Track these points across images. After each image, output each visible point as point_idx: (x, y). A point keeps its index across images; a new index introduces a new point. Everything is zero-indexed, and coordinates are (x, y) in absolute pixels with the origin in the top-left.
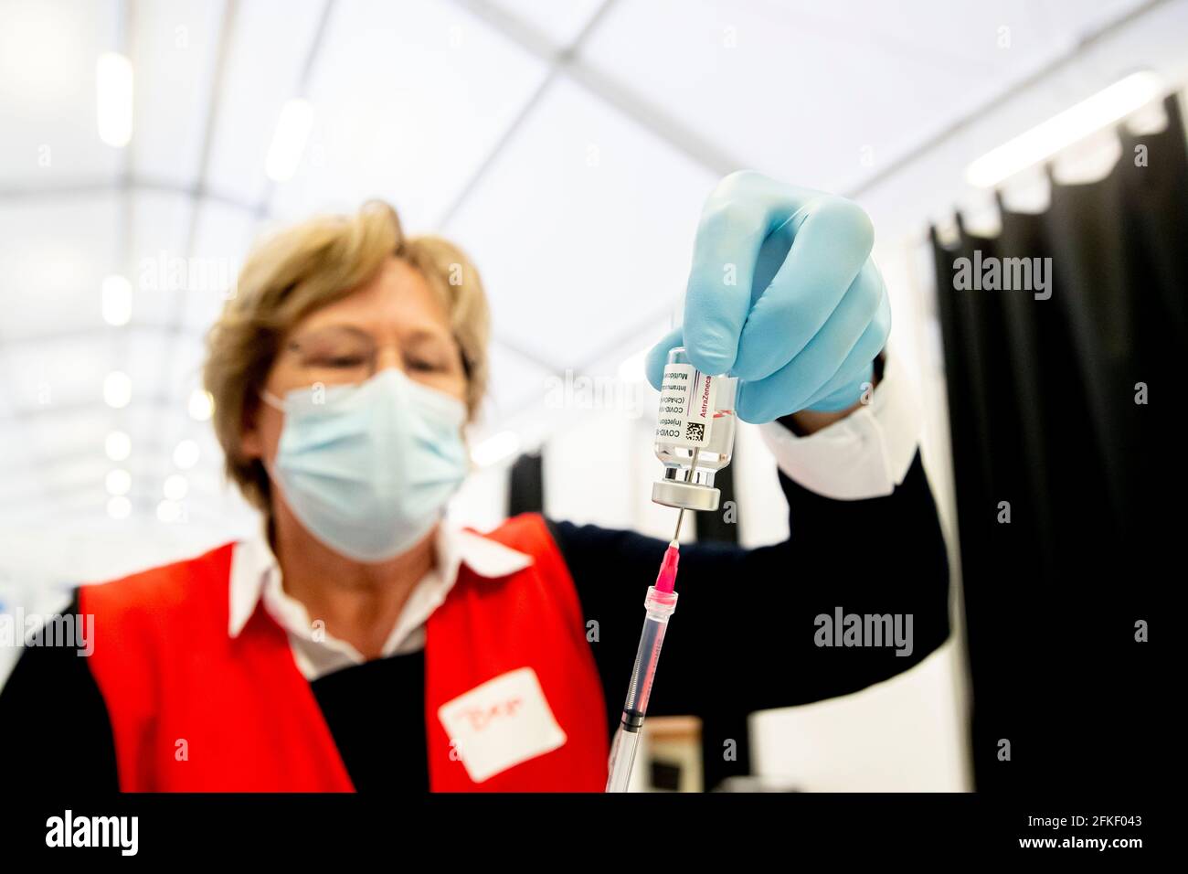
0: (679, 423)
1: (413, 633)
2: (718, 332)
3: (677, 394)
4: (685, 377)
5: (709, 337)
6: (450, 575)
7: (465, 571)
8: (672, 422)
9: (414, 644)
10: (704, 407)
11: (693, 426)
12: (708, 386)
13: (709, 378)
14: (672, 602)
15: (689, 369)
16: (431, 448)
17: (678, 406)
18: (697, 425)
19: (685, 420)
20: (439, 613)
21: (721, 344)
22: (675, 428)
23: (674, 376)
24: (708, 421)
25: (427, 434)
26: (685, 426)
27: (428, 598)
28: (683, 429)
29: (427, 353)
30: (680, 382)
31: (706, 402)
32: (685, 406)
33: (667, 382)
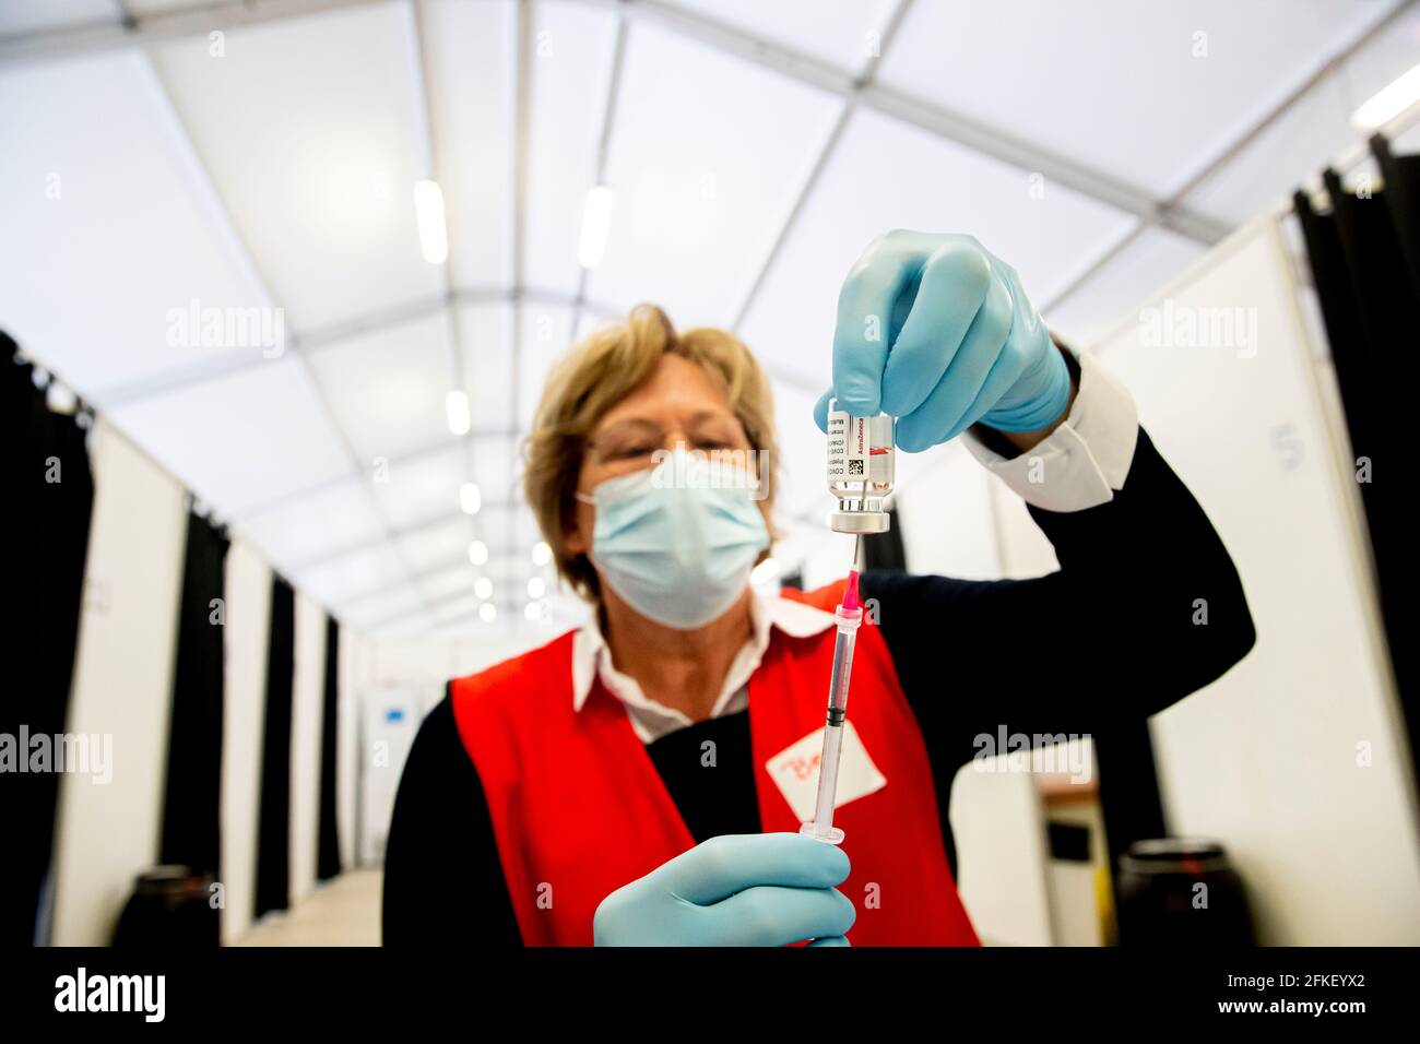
0: (842, 462)
1: (735, 696)
2: (859, 380)
3: (837, 437)
4: (841, 422)
5: (852, 385)
6: (764, 639)
7: (775, 632)
8: (836, 462)
9: (739, 706)
10: (861, 446)
11: (853, 463)
12: (861, 427)
13: (861, 420)
14: (858, 617)
15: (843, 415)
16: (726, 515)
17: (840, 447)
18: (857, 462)
19: (846, 458)
20: (757, 675)
21: (866, 389)
22: (839, 466)
23: (835, 422)
24: (866, 457)
25: (718, 502)
26: (847, 463)
27: (748, 662)
28: (846, 466)
29: (709, 430)
30: (838, 427)
31: (861, 441)
32: (844, 447)
33: (831, 428)
